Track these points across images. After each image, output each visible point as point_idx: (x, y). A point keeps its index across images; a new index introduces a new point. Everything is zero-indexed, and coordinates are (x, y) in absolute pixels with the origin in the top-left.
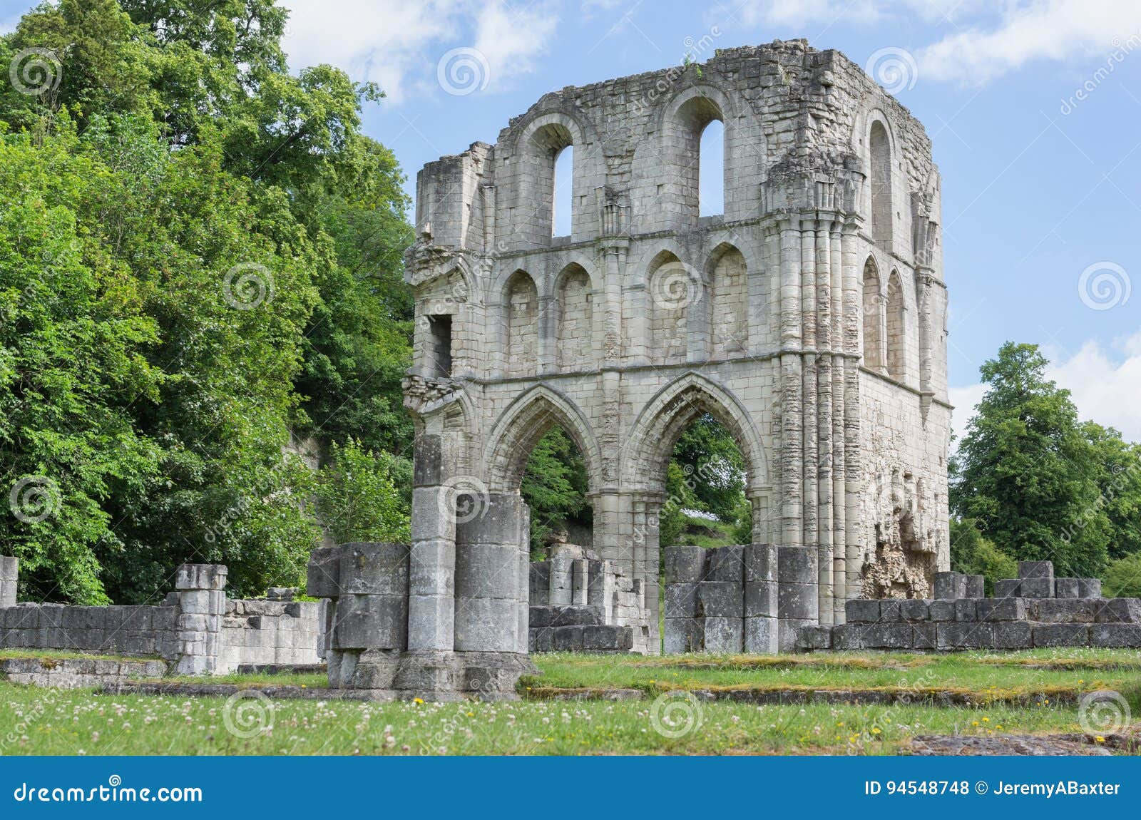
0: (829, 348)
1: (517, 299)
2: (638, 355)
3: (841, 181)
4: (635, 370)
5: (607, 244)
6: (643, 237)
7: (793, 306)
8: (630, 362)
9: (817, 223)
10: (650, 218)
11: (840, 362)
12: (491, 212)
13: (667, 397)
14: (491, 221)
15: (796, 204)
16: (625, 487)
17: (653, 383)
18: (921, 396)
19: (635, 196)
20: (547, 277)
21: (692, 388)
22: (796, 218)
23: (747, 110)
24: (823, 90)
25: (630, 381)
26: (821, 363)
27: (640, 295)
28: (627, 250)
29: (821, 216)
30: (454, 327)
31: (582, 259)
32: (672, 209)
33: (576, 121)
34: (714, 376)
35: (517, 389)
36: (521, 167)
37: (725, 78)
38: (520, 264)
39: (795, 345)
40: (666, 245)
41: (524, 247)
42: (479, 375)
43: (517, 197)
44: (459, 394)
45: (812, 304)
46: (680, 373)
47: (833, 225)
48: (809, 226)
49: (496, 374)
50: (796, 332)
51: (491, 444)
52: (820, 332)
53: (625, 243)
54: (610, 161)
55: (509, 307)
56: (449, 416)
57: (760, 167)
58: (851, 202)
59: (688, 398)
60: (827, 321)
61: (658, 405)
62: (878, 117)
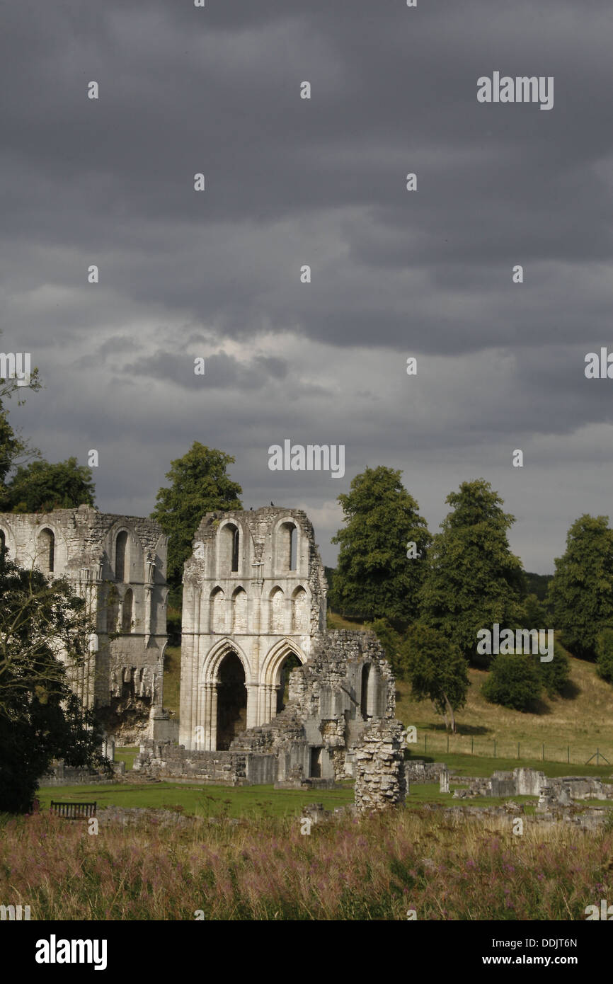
3: (91, 567)
9: (81, 584)
15: (74, 577)
22: (73, 583)
23: (62, 536)
24: (89, 530)
29: (82, 582)
33: (6, 528)
37: (55, 522)
47: (87, 585)
48: (78, 586)
54: (18, 548)
57: (64, 560)
58: (96, 576)
62: (123, 529)
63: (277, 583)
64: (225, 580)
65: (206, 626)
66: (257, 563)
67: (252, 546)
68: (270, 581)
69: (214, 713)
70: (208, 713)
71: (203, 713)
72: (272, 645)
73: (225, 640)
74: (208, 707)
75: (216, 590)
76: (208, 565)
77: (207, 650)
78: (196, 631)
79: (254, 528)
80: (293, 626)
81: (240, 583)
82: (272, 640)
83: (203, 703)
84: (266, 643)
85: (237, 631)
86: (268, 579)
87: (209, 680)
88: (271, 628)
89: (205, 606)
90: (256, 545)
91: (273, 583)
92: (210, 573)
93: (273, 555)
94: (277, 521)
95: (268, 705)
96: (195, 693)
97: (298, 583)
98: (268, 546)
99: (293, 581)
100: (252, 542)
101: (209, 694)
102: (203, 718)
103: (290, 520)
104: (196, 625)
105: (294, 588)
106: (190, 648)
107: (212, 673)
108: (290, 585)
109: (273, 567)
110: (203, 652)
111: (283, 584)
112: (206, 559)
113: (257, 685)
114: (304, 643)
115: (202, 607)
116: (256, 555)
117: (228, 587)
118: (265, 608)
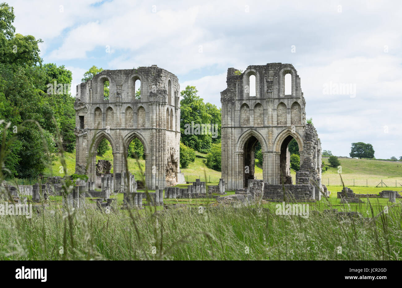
0: (161, 128)
1: (97, 112)
2: (123, 126)
3: (163, 96)
4: (123, 129)
5: (117, 104)
6: (124, 103)
7: (155, 120)
8: (121, 128)
9: (159, 104)
10: (126, 99)
11: (163, 130)
12: (91, 94)
13: (129, 135)
14: (91, 96)
15: (155, 100)
16: (121, 152)
17: (126, 132)
18: (175, 132)
19: (123, 94)
20: (104, 109)
21: (134, 133)
22: (155, 103)
23: (146, 80)
24: (160, 77)
25: (122, 131)
26: (159, 131)
27: (124, 114)
28: (121, 105)
29: (160, 103)
30: (85, 118)
31: (111, 106)
32: (130, 98)
33: (110, 77)
34: (139, 132)
35: (98, 131)
36: (98, 86)
37: (141, 73)
38: (98, 106)
39: (155, 127)
40: (129, 105)
41: (98, 102)
42: (89, 128)
43: (97, 92)
44: (86, 132)
45: (158, 120)
46: (132, 131)
47: (162, 104)
48: (158, 105)
49: (93, 128)
50: (155, 125)
51: (92, 142)
52: (159, 125)
53: (121, 104)
54: (117, 87)
55: (95, 114)
56: (84, 137)
57: (148, 92)
58: (165, 100)
59: (134, 135)
60: (161, 123)
61: (127, 136)
63: (282, 101)
64: (249, 100)
65: (238, 123)
66: (269, 91)
67: (265, 82)
68: (277, 100)
70: (240, 167)
71: (237, 167)
72: (280, 132)
73: (251, 130)
74: (240, 164)
75: (244, 105)
76: (238, 93)
77: (239, 135)
78: (233, 126)
79: (266, 73)
80: (292, 122)
81: (258, 101)
82: (280, 130)
83: (237, 162)
84: (276, 131)
85: (258, 125)
86: (277, 99)
87: (240, 151)
88: (278, 124)
89: (237, 113)
90: (267, 82)
91: (279, 101)
92: (240, 96)
93: (279, 86)
94: (280, 69)
96: (233, 157)
97: (295, 100)
98: (275, 82)
99: (292, 100)
100: (265, 80)
101: (240, 158)
102: (237, 170)
103: (289, 69)
104: (233, 123)
105: (292, 103)
106: (230, 135)
107: (241, 147)
108: (289, 102)
109: (279, 92)
110: (237, 137)
111: (286, 102)
112: (237, 90)
113: (272, 152)
114: (300, 130)
115: (236, 114)
116: (268, 87)
117: (251, 104)
118: (275, 114)
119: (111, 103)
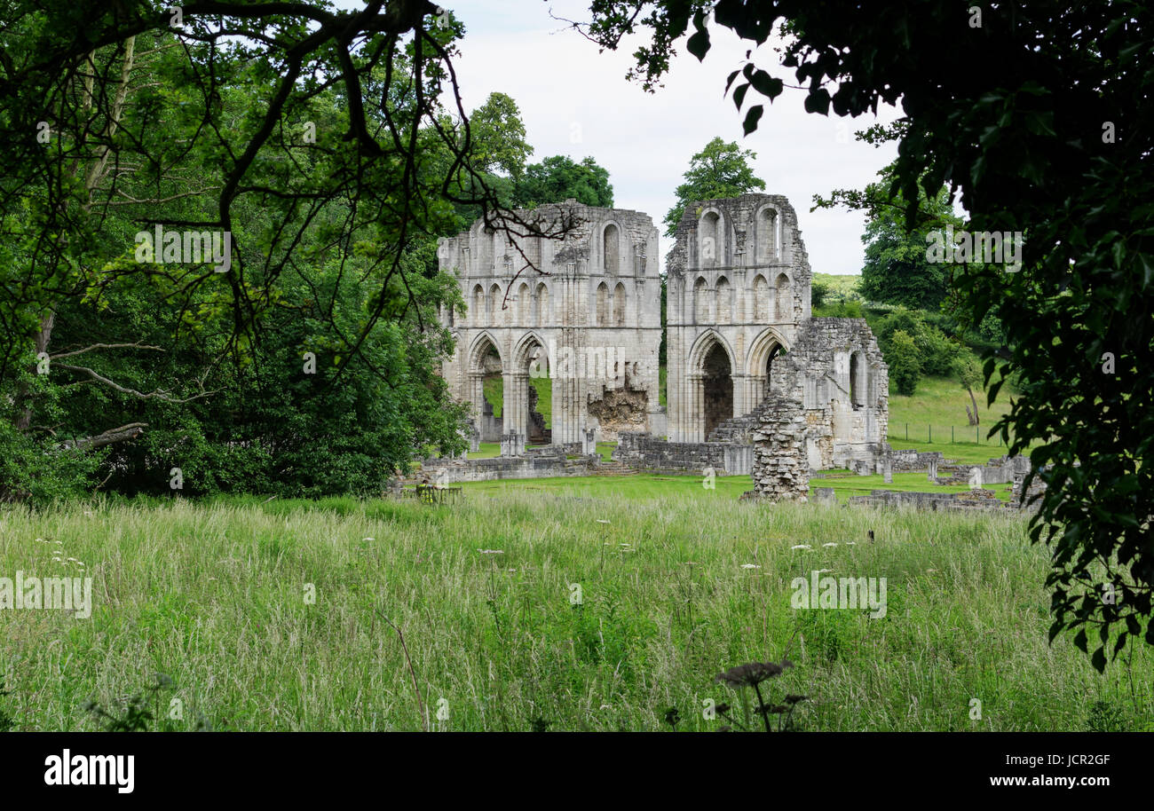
0: (572, 326)
1: (479, 294)
2: (516, 322)
3: (578, 262)
4: (515, 328)
5: (504, 279)
7: (559, 310)
8: (513, 325)
9: (568, 279)
11: (577, 330)
13: (525, 339)
15: (561, 271)
16: (512, 372)
17: (520, 333)
19: (514, 259)
20: (487, 288)
21: (532, 336)
22: (560, 277)
25: (513, 332)
26: (569, 331)
29: (569, 277)
31: (497, 283)
34: (538, 333)
35: (478, 331)
36: (478, 242)
38: (478, 282)
39: (560, 325)
40: (524, 280)
41: (478, 275)
42: (463, 326)
43: (476, 255)
44: (455, 334)
46: (528, 330)
47: (574, 279)
48: (565, 280)
49: (471, 325)
50: (560, 320)
51: (470, 352)
52: (569, 320)
53: (510, 279)
57: (552, 254)
58: (582, 270)
59: (532, 339)
60: (571, 315)
61: (522, 342)
62: (610, 222)
63: (759, 271)
64: (708, 269)
65: (691, 317)
66: (739, 252)
67: (733, 234)
68: (753, 270)
69: (702, 405)
70: (696, 405)
71: (690, 405)
72: (757, 334)
73: (710, 332)
74: (695, 399)
75: (700, 281)
76: (691, 256)
77: (693, 341)
78: (681, 323)
79: (735, 216)
80: (778, 316)
81: (723, 273)
82: (757, 330)
83: (690, 396)
84: (751, 333)
85: (723, 322)
86: (751, 268)
87: (695, 372)
88: (756, 318)
89: (689, 297)
90: (737, 233)
91: (756, 272)
92: (693, 263)
93: (755, 242)
94: (758, 207)
95: (754, 396)
96: (681, 386)
97: (781, 270)
98: (750, 234)
99: (776, 269)
100: (733, 230)
101: (696, 386)
102: (690, 411)
103: (771, 206)
104: (680, 317)
105: (777, 275)
106: (675, 340)
107: (698, 364)
108: (773, 274)
109: (755, 255)
110: (689, 343)
111: (765, 273)
112: (688, 249)
113: (742, 376)
114: (789, 332)
115: (686, 298)
116: (738, 244)
117: (711, 277)
118: (749, 298)
119: (498, 277)
